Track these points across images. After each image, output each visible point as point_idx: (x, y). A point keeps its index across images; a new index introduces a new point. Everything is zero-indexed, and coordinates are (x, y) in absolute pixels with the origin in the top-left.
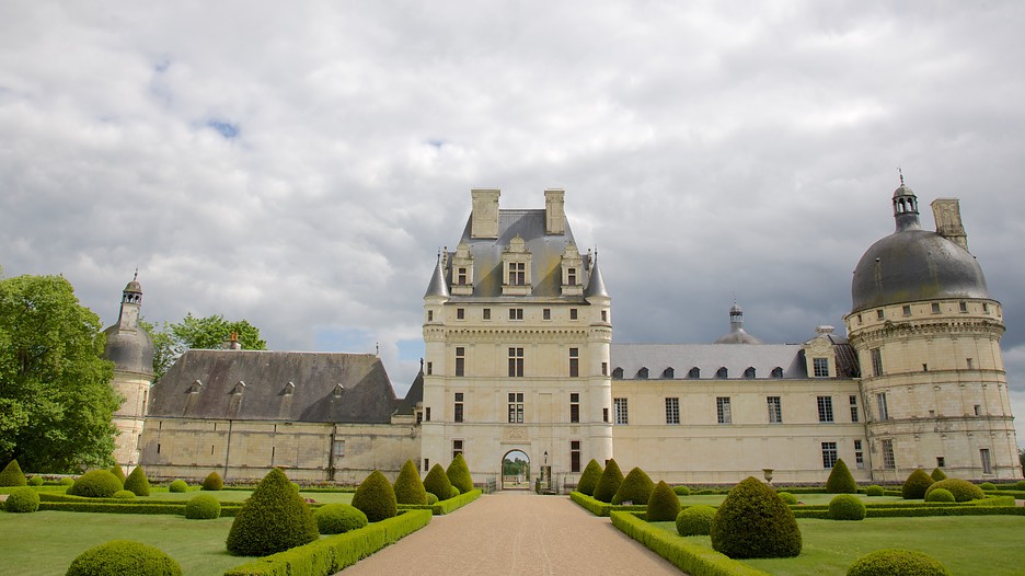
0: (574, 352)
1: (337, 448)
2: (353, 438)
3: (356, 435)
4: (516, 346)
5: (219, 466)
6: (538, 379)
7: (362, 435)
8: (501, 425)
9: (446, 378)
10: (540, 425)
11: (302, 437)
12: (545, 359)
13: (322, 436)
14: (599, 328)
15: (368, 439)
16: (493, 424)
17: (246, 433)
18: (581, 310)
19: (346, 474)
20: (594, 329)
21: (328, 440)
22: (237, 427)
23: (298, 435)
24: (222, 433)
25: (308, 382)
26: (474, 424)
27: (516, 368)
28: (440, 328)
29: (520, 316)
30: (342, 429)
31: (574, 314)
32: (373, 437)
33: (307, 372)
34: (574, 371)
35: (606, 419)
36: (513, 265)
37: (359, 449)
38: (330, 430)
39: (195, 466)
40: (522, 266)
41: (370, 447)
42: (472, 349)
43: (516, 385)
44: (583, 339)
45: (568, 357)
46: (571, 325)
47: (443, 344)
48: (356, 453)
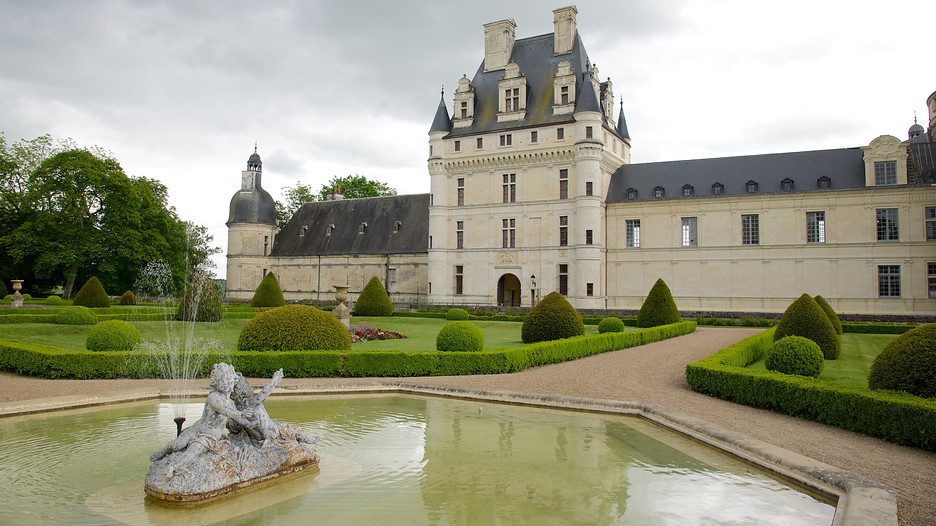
0: (564, 173)
1: (391, 276)
2: (402, 267)
3: (404, 264)
4: (509, 173)
5: (314, 292)
6: (528, 203)
7: (408, 264)
8: (494, 250)
9: (450, 208)
10: (531, 249)
11: (366, 267)
12: (536, 182)
13: (379, 265)
14: (583, 146)
15: (413, 267)
16: (487, 250)
17: (329, 265)
18: (567, 129)
19: (397, 297)
20: (578, 146)
21: (384, 268)
22: (325, 260)
23: (363, 265)
24: (314, 266)
25: (377, 221)
26: (472, 250)
27: (510, 193)
28: (439, 161)
29: (509, 142)
30: (394, 260)
31: (561, 134)
32: (416, 265)
33: (378, 213)
34: (564, 194)
35: (589, 240)
36: (508, 91)
37: (406, 276)
38: (385, 260)
39: (300, 291)
40: (516, 91)
41: (414, 274)
42: (470, 178)
43: (509, 211)
44: (571, 159)
45: (557, 178)
46: (557, 145)
47: (445, 177)
48: (404, 280)
